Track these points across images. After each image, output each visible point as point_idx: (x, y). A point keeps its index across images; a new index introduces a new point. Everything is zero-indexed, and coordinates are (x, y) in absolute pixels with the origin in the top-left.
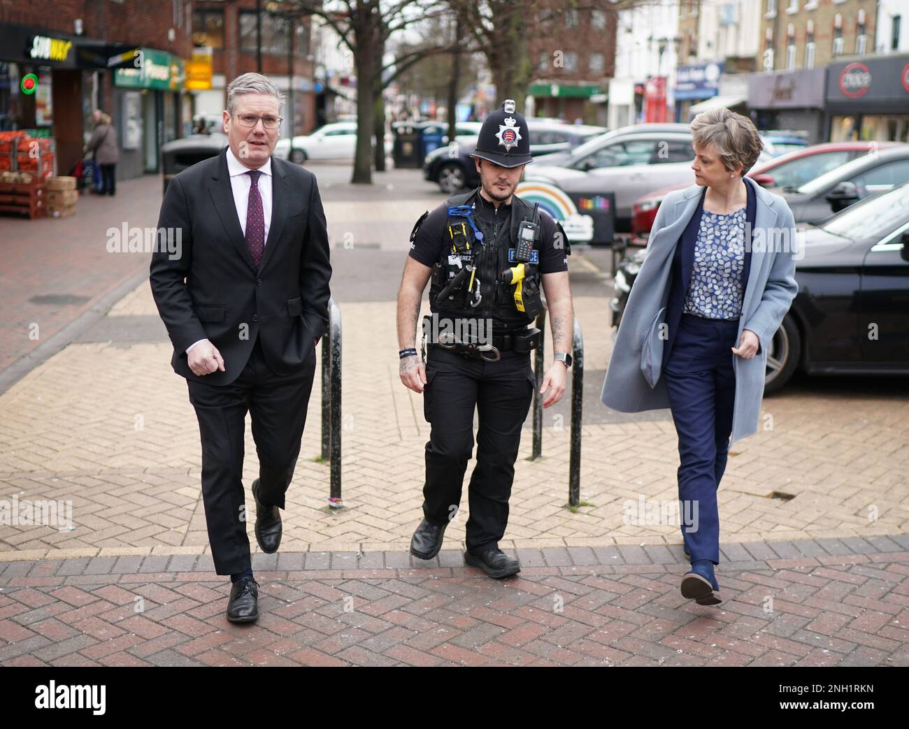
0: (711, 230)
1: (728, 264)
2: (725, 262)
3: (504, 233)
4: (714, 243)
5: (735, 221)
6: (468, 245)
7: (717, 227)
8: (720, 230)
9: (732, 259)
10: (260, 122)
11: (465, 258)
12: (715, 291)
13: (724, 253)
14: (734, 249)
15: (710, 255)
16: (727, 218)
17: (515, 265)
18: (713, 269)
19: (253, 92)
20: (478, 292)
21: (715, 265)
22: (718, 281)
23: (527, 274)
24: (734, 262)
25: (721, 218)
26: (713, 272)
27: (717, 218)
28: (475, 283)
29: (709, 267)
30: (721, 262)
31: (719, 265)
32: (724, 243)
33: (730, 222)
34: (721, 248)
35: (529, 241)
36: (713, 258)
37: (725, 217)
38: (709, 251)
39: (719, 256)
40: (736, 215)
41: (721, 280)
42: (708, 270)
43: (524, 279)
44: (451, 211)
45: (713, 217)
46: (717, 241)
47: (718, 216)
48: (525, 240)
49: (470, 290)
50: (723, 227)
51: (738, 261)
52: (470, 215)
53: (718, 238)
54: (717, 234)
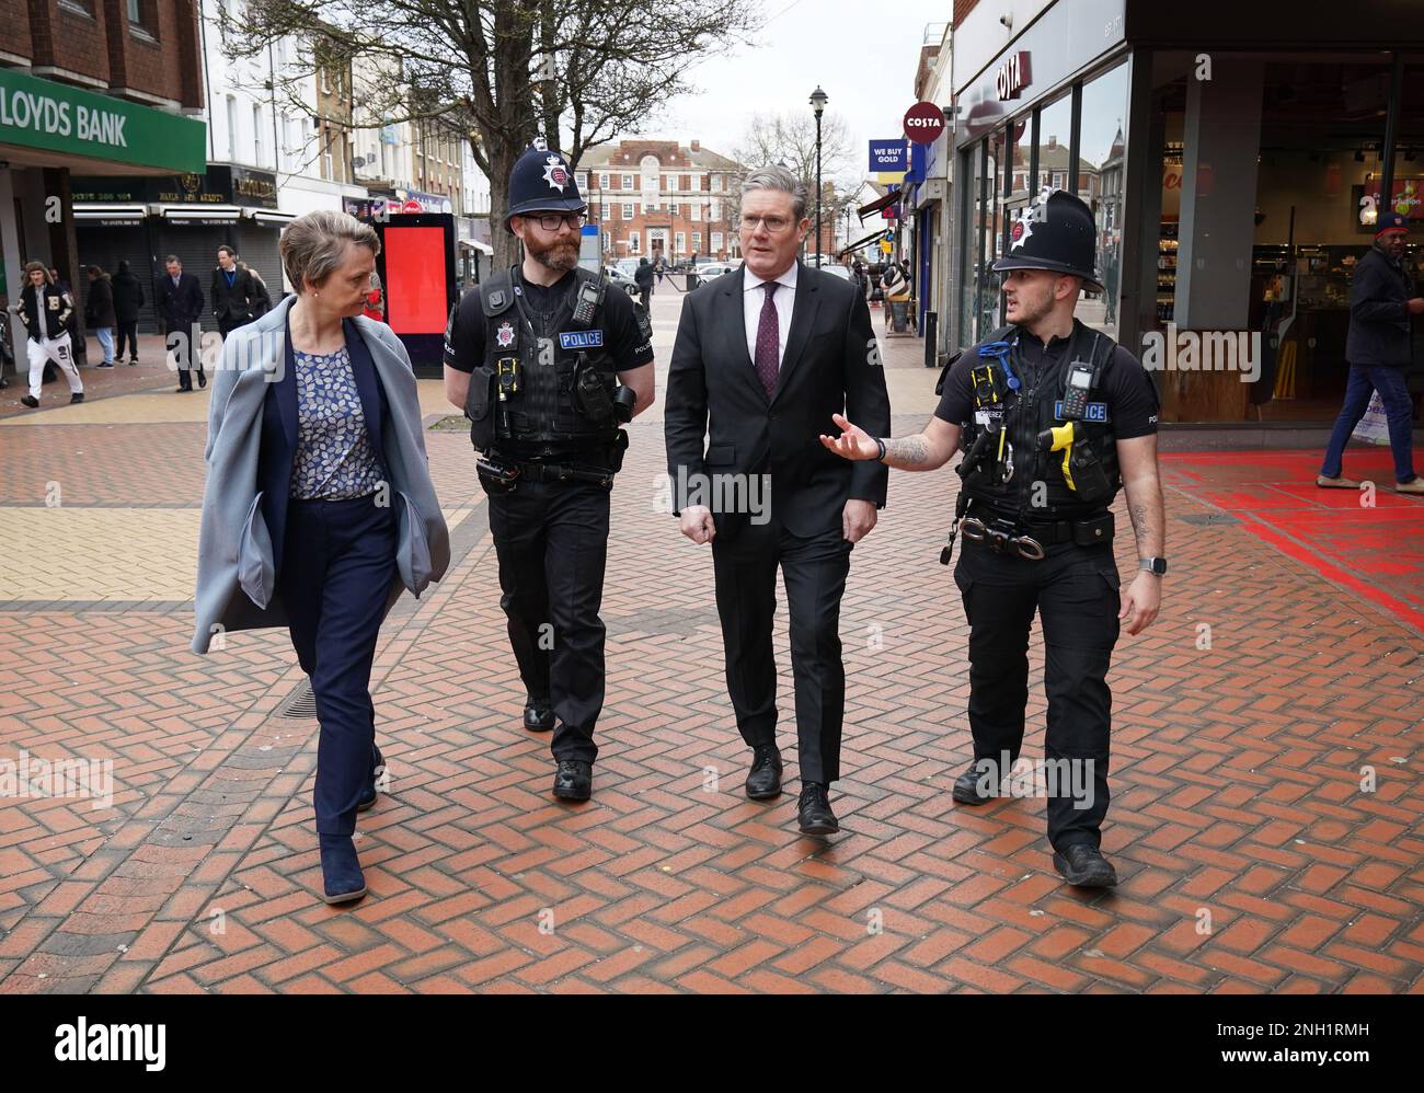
0: (309, 378)
1: (342, 422)
2: (338, 420)
3: (1051, 380)
4: (317, 395)
5: (338, 363)
6: (995, 397)
7: (316, 373)
8: (322, 377)
9: (346, 415)
10: (761, 222)
11: (995, 415)
12: (323, 459)
13: (334, 407)
14: (347, 401)
15: (316, 411)
16: (327, 360)
17: (1062, 424)
18: (321, 431)
19: (756, 188)
20: (1009, 461)
21: (325, 424)
22: (328, 447)
23: (1077, 436)
24: (350, 418)
25: (318, 360)
26: (321, 435)
27: (313, 360)
28: (1006, 448)
29: (315, 429)
30: (332, 420)
31: (329, 424)
32: (331, 395)
33: (332, 365)
34: (328, 402)
35: (1082, 389)
36: (320, 415)
37: (323, 358)
38: (313, 407)
39: (328, 412)
40: (338, 355)
41: (333, 445)
42: (315, 433)
43: (1073, 444)
44: (983, 350)
45: (308, 359)
46: (322, 393)
47: (314, 356)
48: (1075, 388)
49: (1000, 459)
50: (326, 373)
51: (355, 416)
52: (1005, 355)
53: (322, 387)
54: (319, 382)
